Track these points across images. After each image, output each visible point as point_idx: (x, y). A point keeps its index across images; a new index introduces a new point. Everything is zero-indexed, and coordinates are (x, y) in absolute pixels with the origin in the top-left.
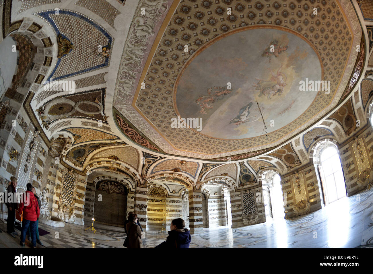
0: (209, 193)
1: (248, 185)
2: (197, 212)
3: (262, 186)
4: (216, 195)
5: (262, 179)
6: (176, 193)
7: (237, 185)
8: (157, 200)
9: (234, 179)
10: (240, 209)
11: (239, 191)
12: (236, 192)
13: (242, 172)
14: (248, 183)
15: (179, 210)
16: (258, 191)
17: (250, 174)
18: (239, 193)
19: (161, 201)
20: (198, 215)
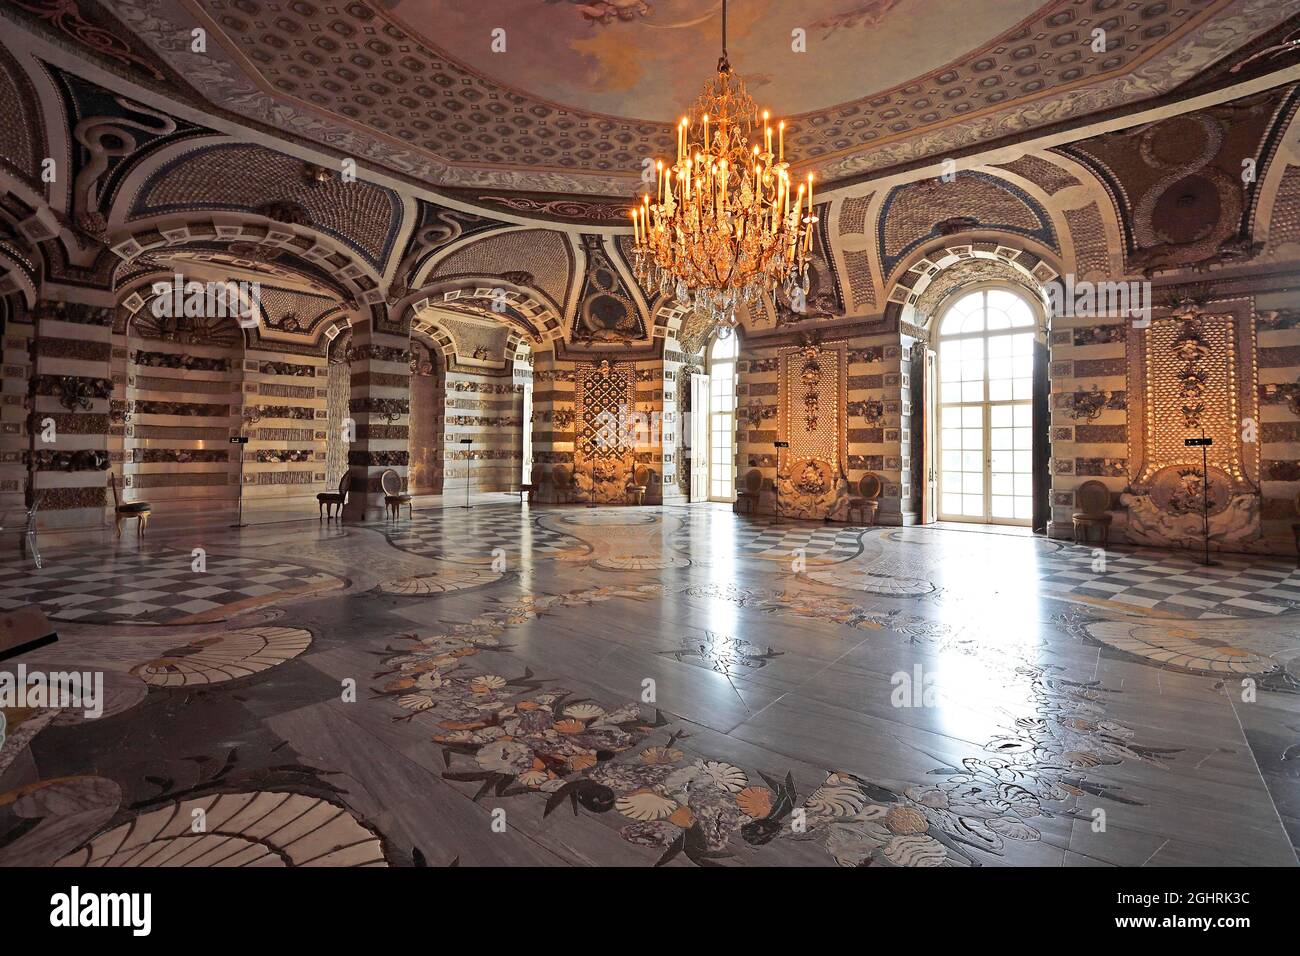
0: (451, 348)
1: (611, 342)
2: (385, 422)
3: (661, 358)
4: (479, 362)
5: (667, 330)
6: (298, 330)
7: (565, 331)
8: (197, 360)
9: (556, 305)
10: (567, 430)
11: (570, 357)
12: (557, 359)
13: (591, 285)
14: (611, 335)
15: (311, 411)
16: (646, 374)
17: (623, 301)
18: (569, 366)
19: (220, 365)
20: (387, 436)
